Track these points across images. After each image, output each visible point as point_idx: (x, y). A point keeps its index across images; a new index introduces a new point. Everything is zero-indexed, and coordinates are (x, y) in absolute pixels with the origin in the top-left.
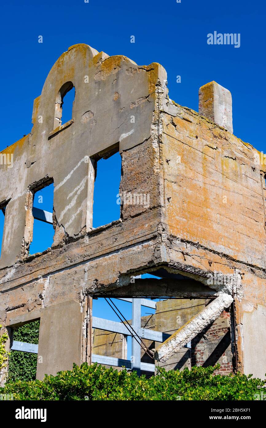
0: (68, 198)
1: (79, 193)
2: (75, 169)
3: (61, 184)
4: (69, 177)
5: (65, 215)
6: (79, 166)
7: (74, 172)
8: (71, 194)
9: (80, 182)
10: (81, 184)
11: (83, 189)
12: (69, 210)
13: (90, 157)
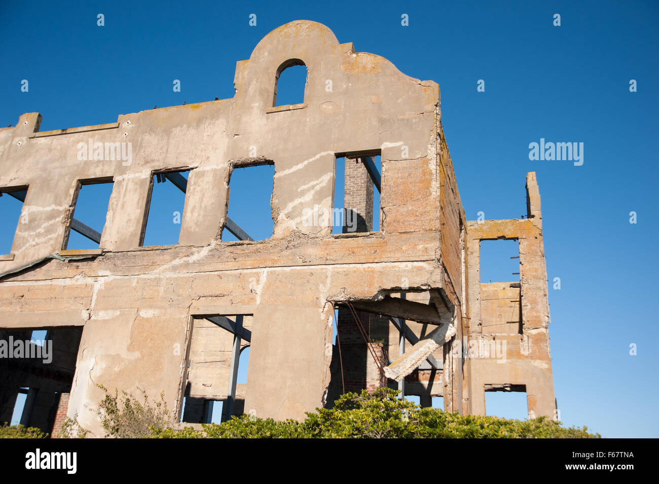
0: (299, 190)
1: (318, 188)
2: (311, 160)
3: (287, 172)
4: (300, 166)
5: (294, 208)
6: (318, 159)
7: (309, 164)
8: (305, 187)
9: (320, 177)
10: (320, 180)
11: (323, 186)
12: (301, 203)
13: (335, 154)
